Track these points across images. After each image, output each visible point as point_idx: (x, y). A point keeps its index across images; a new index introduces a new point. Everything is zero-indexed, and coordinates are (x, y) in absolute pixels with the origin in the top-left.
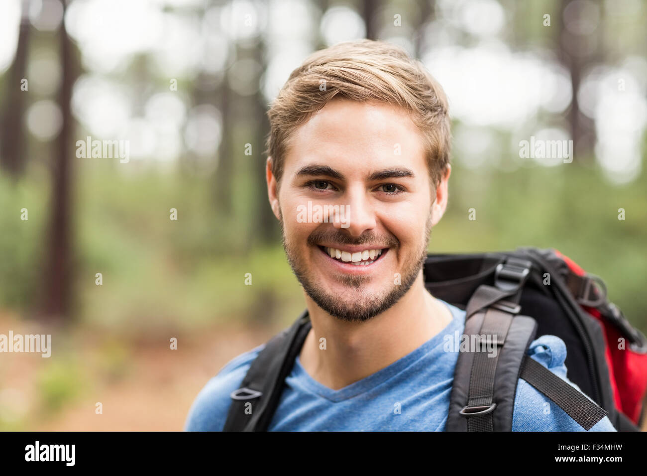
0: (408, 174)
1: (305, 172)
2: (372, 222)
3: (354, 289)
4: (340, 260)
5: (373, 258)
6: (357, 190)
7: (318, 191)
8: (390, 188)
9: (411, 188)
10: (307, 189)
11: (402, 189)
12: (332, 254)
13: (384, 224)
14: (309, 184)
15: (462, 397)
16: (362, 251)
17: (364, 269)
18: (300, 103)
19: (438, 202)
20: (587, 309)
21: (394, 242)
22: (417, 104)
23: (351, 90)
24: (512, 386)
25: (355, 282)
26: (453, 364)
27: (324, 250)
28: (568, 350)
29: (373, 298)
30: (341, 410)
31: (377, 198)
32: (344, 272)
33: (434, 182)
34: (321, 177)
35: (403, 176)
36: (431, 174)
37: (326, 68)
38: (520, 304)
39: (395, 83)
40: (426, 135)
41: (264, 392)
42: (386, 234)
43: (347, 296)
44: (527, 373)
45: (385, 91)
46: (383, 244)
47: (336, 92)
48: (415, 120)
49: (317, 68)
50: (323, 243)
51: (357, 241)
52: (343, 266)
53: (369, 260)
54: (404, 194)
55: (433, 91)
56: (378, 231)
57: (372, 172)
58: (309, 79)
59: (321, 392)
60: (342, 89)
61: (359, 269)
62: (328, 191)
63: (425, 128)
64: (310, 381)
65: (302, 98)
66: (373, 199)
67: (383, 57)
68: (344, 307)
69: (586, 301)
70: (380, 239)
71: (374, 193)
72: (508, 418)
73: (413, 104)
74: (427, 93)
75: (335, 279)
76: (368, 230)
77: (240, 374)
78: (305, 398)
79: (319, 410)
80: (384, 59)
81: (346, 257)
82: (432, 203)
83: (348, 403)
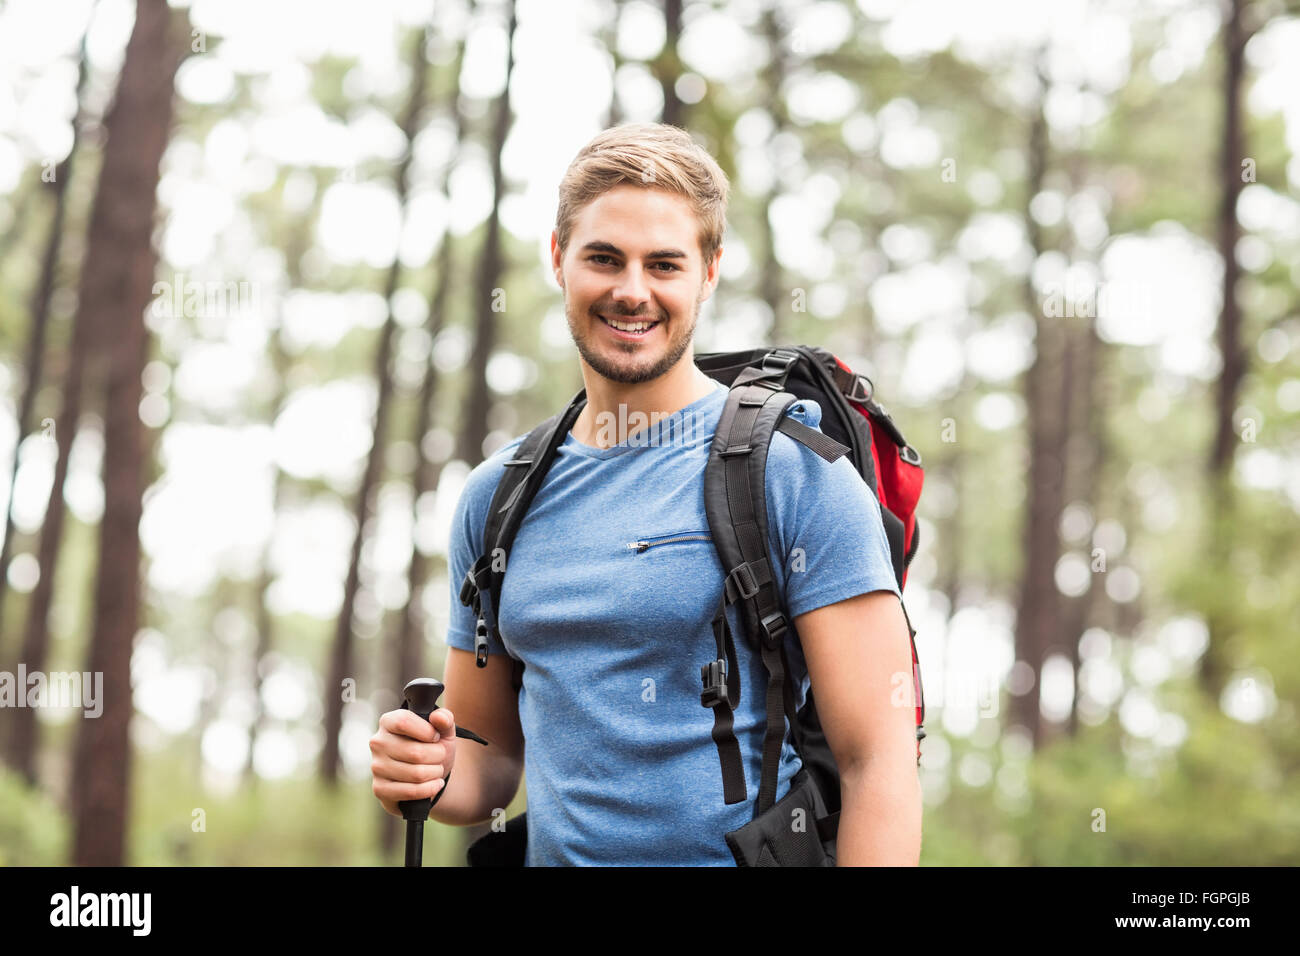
0: (682, 255)
1: (590, 247)
2: (646, 296)
3: (628, 354)
4: (616, 328)
5: (645, 328)
6: (635, 267)
7: (600, 266)
8: (666, 266)
9: (685, 268)
10: (590, 262)
11: (676, 267)
12: (609, 322)
13: (656, 297)
14: (592, 258)
15: (721, 445)
16: (636, 322)
17: (637, 336)
18: (589, 183)
19: (709, 280)
20: (852, 403)
21: (665, 316)
22: (694, 190)
23: (635, 176)
24: (768, 434)
25: (629, 348)
26: (716, 422)
27: (603, 320)
28: (823, 412)
29: (644, 363)
30: (610, 466)
31: (654, 276)
32: (621, 338)
33: (706, 261)
34: (605, 253)
35: (678, 256)
36: (704, 255)
37: (613, 153)
38: (785, 386)
39: (675, 171)
40: (700, 219)
41: (535, 461)
42: (658, 308)
43: (621, 360)
44: (783, 426)
45: (666, 179)
46: (654, 317)
47: (622, 177)
48: (691, 205)
49: (607, 152)
50: (603, 314)
51: (633, 313)
52: (619, 333)
53: (642, 329)
54: (677, 272)
55: (711, 178)
56: (651, 306)
57: (651, 251)
58: (600, 162)
59: (591, 453)
60: (628, 175)
61: (633, 336)
62: (607, 266)
63: (700, 214)
64: (580, 446)
65: (591, 178)
66: (649, 276)
67: (668, 143)
68: (618, 368)
69: (853, 397)
70: (653, 312)
71: (651, 270)
72: (763, 459)
73: (691, 192)
74: (705, 180)
75: (611, 345)
76: (643, 304)
77: (514, 451)
78: (577, 459)
79: (589, 468)
80: (668, 147)
81: (621, 326)
82: (704, 281)
83: (616, 459)
